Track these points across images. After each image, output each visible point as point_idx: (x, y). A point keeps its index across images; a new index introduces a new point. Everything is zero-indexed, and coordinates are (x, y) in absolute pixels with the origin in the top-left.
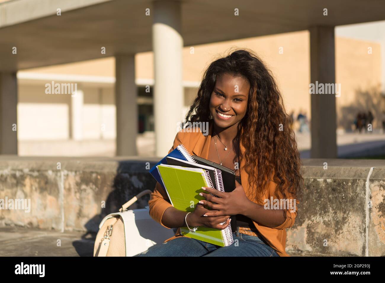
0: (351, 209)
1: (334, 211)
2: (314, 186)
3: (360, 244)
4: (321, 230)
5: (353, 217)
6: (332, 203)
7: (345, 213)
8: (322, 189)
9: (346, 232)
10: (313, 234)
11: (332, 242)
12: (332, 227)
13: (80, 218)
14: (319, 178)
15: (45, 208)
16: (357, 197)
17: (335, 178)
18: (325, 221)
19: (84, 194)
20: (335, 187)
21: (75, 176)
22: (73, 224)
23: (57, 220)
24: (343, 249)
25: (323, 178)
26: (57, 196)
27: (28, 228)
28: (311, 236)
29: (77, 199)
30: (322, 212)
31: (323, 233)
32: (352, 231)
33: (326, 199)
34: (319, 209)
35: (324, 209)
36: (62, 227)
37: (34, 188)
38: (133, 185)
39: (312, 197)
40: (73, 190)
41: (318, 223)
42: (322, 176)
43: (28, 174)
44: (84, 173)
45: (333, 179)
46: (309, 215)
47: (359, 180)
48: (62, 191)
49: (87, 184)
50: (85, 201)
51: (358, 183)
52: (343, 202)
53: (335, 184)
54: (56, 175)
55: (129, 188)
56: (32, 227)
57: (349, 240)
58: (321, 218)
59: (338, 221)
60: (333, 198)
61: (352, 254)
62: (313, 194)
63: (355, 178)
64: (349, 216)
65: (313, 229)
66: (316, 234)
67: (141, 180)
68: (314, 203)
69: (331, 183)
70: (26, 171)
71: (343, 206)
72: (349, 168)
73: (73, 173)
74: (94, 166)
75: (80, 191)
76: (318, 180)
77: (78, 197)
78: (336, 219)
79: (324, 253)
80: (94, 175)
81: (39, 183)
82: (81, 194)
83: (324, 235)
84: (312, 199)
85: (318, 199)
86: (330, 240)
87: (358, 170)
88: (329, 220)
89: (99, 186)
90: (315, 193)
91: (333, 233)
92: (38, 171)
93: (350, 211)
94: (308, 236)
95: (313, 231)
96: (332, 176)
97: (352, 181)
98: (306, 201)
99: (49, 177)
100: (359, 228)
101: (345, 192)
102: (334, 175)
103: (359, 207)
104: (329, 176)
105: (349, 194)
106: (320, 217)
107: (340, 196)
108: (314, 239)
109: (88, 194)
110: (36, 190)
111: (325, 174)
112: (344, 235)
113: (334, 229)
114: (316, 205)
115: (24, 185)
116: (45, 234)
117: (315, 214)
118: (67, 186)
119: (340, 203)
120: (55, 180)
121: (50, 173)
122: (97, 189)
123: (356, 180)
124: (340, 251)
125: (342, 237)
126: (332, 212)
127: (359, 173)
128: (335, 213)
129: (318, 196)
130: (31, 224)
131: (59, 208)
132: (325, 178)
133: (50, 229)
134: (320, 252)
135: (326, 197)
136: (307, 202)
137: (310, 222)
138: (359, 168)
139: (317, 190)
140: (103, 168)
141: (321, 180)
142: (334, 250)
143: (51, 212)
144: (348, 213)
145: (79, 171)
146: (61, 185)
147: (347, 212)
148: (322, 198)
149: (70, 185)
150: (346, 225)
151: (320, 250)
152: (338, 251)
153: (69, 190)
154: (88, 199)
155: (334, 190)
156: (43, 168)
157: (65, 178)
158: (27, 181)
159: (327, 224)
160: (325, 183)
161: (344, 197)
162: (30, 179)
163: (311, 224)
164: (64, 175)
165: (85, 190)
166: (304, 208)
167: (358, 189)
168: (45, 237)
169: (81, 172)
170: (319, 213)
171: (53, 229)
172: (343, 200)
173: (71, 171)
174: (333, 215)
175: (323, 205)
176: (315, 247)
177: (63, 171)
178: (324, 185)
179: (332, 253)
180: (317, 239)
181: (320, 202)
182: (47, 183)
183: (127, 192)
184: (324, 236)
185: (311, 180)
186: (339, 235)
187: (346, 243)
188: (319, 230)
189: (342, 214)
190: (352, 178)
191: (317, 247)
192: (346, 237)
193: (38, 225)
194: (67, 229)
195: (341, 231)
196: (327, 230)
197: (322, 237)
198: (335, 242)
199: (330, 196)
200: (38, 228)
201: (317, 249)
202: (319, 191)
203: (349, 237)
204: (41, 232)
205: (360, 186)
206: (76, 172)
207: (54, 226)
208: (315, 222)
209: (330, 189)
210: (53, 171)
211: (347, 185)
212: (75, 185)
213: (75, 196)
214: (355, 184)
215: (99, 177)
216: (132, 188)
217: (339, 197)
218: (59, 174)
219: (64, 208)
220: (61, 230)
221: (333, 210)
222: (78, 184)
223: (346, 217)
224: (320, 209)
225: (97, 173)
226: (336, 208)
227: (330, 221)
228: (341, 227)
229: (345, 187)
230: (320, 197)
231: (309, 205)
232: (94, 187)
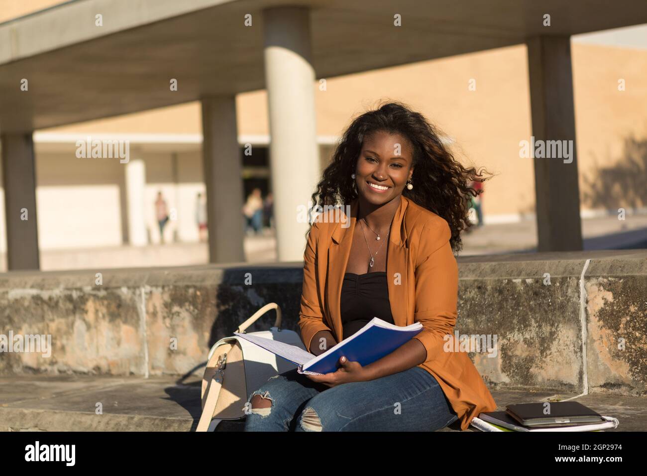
0: (561, 319)
1: (537, 324)
2: (508, 290)
3: (576, 368)
4: (521, 351)
5: (564, 330)
6: (535, 313)
7: (552, 325)
8: (519, 293)
9: (555, 352)
10: (510, 358)
11: (537, 369)
12: (535, 347)
13: (173, 356)
14: (515, 279)
15: (119, 343)
16: (568, 302)
17: (537, 277)
18: (526, 338)
19: (176, 320)
20: (538, 290)
21: (162, 293)
22: (163, 366)
23: (138, 360)
24: (553, 378)
25: (520, 277)
26: (136, 325)
27: (93, 374)
28: (508, 362)
29: (167, 327)
30: (521, 327)
31: (524, 355)
32: (563, 350)
33: (526, 307)
34: (516, 322)
35: (524, 323)
36: (146, 371)
37: (100, 315)
38: (249, 303)
39: (507, 306)
40: (160, 315)
41: (517, 342)
42: (519, 275)
43: (90, 295)
44: (175, 287)
45: (535, 279)
46: (503, 332)
47: (570, 279)
48: (144, 316)
49: (181, 305)
50: (179, 330)
51: (570, 282)
52: (549, 310)
53: (538, 285)
54: (134, 293)
55: (244, 307)
56: (99, 372)
57: (560, 364)
58: (521, 335)
59: (544, 337)
60: (535, 305)
61: (566, 383)
62: (508, 301)
63: (565, 275)
64: (558, 329)
65: (510, 351)
66: (514, 358)
67: (260, 295)
68: (510, 314)
69: (532, 284)
70: (88, 289)
71: (550, 317)
72: (556, 261)
73: (160, 289)
74: (190, 277)
75: (171, 315)
76: (514, 281)
77: (168, 325)
78: (541, 335)
79: (527, 385)
80: (191, 291)
81: (108, 307)
82: (172, 319)
83: (526, 358)
84: (507, 308)
85: (516, 307)
86: (534, 365)
87: (569, 264)
88: (532, 336)
89: (200, 306)
90: (511, 299)
91: (537, 355)
92: (106, 289)
93: (559, 322)
94: (503, 361)
95: (510, 354)
96: (532, 274)
97: (560, 280)
98: (499, 311)
99: (123, 297)
100: (572, 346)
101: (552, 296)
102: (536, 273)
103: (572, 317)
104: (529, 275)
105: (558, 298)
106: (519, 334)
107: (545, 302)
108: (513, 365)
109: (183, 319)
110: (104, 317)
111: (523, 273)
112: (552, 357)
113: (539, 349)
114: (513, 316)
115: (86, 312)
116: (121, 382)
117: (512, 330)
118: (151, 310)
119: (546, 312)
120: (132, 299)
121: (124, 291)
122: (196, 311)
123: (567, 278)
124: (548, 380)
125: (551, 360)
126: (535, 325)
127: (571, 268)
128: (540, 326)
129: (516, 303)
130: (98, 368)
131: (141, 343)
132: (523, 277)
133: (128, 374)
134: (522, 383)
135: (526, 304)
136: (499, 313)
137: (505, 341)
138: (571, 261)
139: (513, 295)
140: (203, 280)
141: (518, 281)
142: (540, 379)
143: (128, 348)
144: (558, 325)
145: (168, 286)
146: (142, 308)
147: (556, 324)
148: (520, 306)
149: (155, 307)
150: (555, 343)
151: (521, 380)
152: (546, 380)
153: (154, 314)
154: (183, 327)
155: (536, 294)
156: (113, 284)
157: (147, 297)
158: (90, 305)
159: (529, 343)
160: (524, 284)
161: (550, 304)
162: (94, 302)
163: (507, 344)
164: (146, 293)
165: (178, 313)
166: (497, 322)
167: (570, 290)
168: (122, 385)
169: (171, 287)
170: (517, 327)
171: (132, 374)
172: (550, 308)
173: (157, 286)
174: (537, 330)
175: (523, 316)
176: (514, 377)
177: (144, 287)
178: (522, 288)
179: (538, 383)
180: (516, 365)
181: (518, 312)
182: (119, 306)
183: (241, 313)
184: (526, 360)
185: (504, 281)
186: (546, 357)
187: (556, 369)
188: (518, 353)
189: (549, 328)
190: (560, 276)
191: (517, 376)
192: (555, 360)
193: (110, 370)
194: (153, 373)
195: (548, 352)
196: (530, 351)
197: (523, 362)
198: (542, 367)
199: (531, 303)
200: (109, 374)
201: (517, 380)
202: (516, 296)
203: (560, 359)
204: (115, 380)
205: (571, 286)
206: (163, 287)
207: (133, 369)
208: (512, 340)
209: (530, 293)
210: (129, 288)
211: (555, 286)
212: (163, 306)
213: (164, 323)
214: (564, 284)
215: (198, 293)
216: (248, 307)
217: (543, 303)
218: (138, 292)
219: (148, 342)
220: (144, 375)
221: (536, 322)
222: (167, 306)
223: (555, 332)
224: (518, 322)
225: (195, 287)
226: (540, 319)
227: (533, 338)
228: (549, 345)
229: (552, 289)
230: (518, 304)
231: (503, 317)
232: (192, 308)
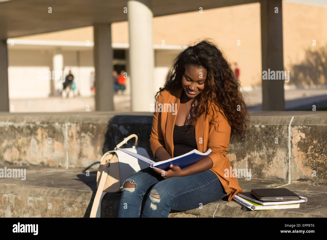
0: (279, 146)
1: (266, 148)
2: (252, 131)
3: (285, 171)
4: (257, 161)
5: (280, 152)
6: (266, 142)
7: (274, 149)
8: (258, 132)
9: (275, 162)
10: (252, 165)
11: (265, 170)
12: (265, 159)
13: (81, 158)
14: (256, 125)
15: (53, 151)
16: (282, 138)
17: (267, 124)
18: (260, 155)
19: (83, 140)
20: (267, 131)
21: (76, 126)
22: (76, 163)
23: (63, 160)
24: (273, 175)
25: (258, 124)
26: (62, 142)
27: (40, 166)
28: (251, 166)
29: (78, 144)
30: (258, 149)
31: (259, 164)
32: (279, 162)
33: (261, 139)
34: (256, 147)
35: (260, 147)
36: (67, 165)
37: (44, 136)
38: (120, 133)
39: (251, 138)
40: (75, 137)
41: (256, 157)
42: (258, 123)
43: (39, 126)
44: (83, 124)
45: (266, 125)
46: (249, 151)
47: (284, 126)
48: (67, 138)
49: (86, 133)
50: (84, 145)
51: (283, 128)
52: (273, 141)
53: (267, 129)
54: (62, 126)
55: (118, 135)
56: (43, 165)
57: (277, 168)
58: (258, 153)
59: (270, 155)
60: (266, 138)
61: (280, 178)
62: (252, 136)
63: (281, 124)
64: (277, 151)
65: (252, 161)
66: (254, 165)
67: (126, 129)
68: (253, 143)
69: (264, 128)
70: (38, 123)
71: (273, 145)
72: (277, 117)
73: (75, 125)
74: (91, 119)
75: (80, 137)
77: (79, 142)
78: (268, 153)
79: (260, 178)
80: (91, 126)
81: (48, 132)
82: (81, 139)
83: (260, 165)
84: (251, 140)
85: (256, 139)
86: (264, 168)
87: (283, 118)
88: (263, 154)
89: (95, 134)
90: (253, 135)
91: (266, 163)
92: (48, 123)
93: (278, 147)
94: (248, 166)
95: (252, 162)
96: (265, 123)
97: (279, 126)
99: (56, 128)
100: (284, 159)
101: (274, 134)
102: (267, 122)
103: (284, 145)
104: (263, 123)
105: (277, 135)
106: (257, 153)
107: (271, 137)
108: (253, 168)
109: (87, 140)
110: (46, 137)
111: (260, 122)
112: (273, 165)
113: (267, 161)
114: (254, 144)
115: (37, 135)
116: (54, 171)
117: (253, 150)
118: (70, 134)
119: (271, 142)
120: (61, 129)
121: (57, 125)
122: (93, 136)
123: (282, 125)
124: (271, 176)
125: (272, 166)
126: (265, 149)
127: (284, 121)
128: (268, 149)
129: (256, 137)
130: (42, 163)
131: (65, 151)
132: (260, 124)
133: (58, 166)
134: (257, 177)
135: (261, 138)
136: (247, 142)
137: (250, 156)
138: (284, 117)
139: (254, 133)
140: (97, 120)
141: (257, 126)
142: (267, 175)
143: (58, 154)
144: (277, 149)
145: (79, 123)
146: (66, 133)
147: (276, 149)
148: (258, 139)
149: (72, 133)
150: (275, 158)
151: (257, 176)
152: (270, 176)
153: (72, 137)
154: (86, 143)
155: (266, 133)
156: (51, 121)
157: (69, 128)
158: (39, 131)
159: (262, 157)
160: (260, 128)
161: (273, 138)
162: (41, 129)
163: (251, 157)
164: (68, 126)
165: (84, 137)
166: (246, 147)
167: (283, 132)
168: (55, 172)
169: (81, 123)
170: (256, 149)
171: (60, 166)
172: (273, 140)
173: (73, 123)
174: (266, 151)
175: (259, 144)
176: (254, 174)
177: (67, 123)
178: (259, 130)
179: (266, 178)
180: (255, 168)
181: (257, 142)
182: (54, 132)
183: (116, 138)
184: (260, 166)
185: (250, 126)
186: (270, 165)
187: (275, 170)
188: (256, 162)
189: (272, 150)
190: (279, 124)
191: (255, 174)
192: (275, 166)
193: (48, 164)
194: (70, 166)
195: (271, 162)
196: (262, 161)
197: (259, 167)
198: (268, 170)
199: (264, 137)
200: (48, 166)
201: (255, 175)
202: (256, 134)
203: (277, 166)
204: (51, 169)
205: (284, 129)
206: (77, 123)
207: (60, 164)
208: (253, 156)
209: (264, 132)
210: (59, 123)
211: (276, 129)
212: (76, 133)
213: (77, 141)
214: (281, 128)
215: (95, 127)
216: (120, 135)
217: (270, 138)
218: (64, 125)
219: (68, 151)
220: (66, 167)
221: (266, 147)
222: (79, 133)
223: (275, 152)
224: (257, 147)
225: (93, 124)
226: (268, 146)
227: (264, 155)
228: (272, 159)
229: (275, 131)
230: (257, 138)
231: (249, 144)
232: (91, 134)
